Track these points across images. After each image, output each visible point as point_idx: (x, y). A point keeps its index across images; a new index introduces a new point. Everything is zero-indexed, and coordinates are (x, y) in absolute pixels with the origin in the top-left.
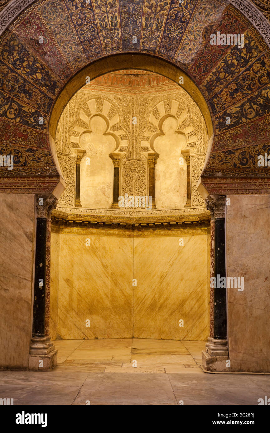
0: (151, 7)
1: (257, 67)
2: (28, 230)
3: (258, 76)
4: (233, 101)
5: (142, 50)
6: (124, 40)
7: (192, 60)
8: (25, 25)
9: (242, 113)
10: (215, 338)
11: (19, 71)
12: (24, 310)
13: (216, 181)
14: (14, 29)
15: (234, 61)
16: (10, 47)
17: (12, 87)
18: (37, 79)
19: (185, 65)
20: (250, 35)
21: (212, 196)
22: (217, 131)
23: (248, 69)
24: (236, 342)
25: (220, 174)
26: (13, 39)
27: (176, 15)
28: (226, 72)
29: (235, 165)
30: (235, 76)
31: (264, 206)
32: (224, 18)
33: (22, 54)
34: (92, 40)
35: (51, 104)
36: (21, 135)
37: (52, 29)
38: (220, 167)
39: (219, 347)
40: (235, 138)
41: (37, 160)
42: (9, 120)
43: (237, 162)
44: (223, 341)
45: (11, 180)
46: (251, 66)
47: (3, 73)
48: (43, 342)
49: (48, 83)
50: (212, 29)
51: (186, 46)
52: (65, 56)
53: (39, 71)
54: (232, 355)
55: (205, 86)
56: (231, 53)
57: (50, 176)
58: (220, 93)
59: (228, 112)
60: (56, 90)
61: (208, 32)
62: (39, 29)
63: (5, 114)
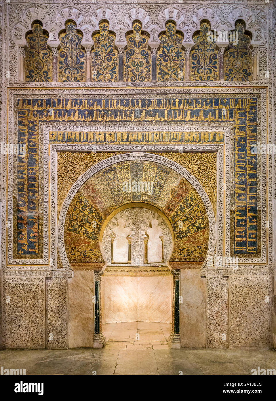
1: (195, 208)
2: (91, 287)
3: (196, 213)
4: (184, 225)
5: (142, 201)
6: (133, 196)
7: (165, 205)
8: (87, 189)
9: (188, 231)
10: (174, 333)
11: (85, 212)
12: (91, 323)
13: (175, 263)
14: (82, 191)
15: (185, 205)
16: (80, 200)
17: (82, 220)
18: (93, 216)
19: (162, 208)
20: (192, 192)
21: (174, 270)
22: (176, 240)
23: (191, 210)
24: (183, 335)
25: (177, 260)
26: (81, 196)
27: (158, 183)
28: (181, 211)
29: (184, 256)
30: (185, 213)
31: (197, 275)
32: (180, 184)
33: (86, 204)
34: (118, 196)
35: (100, 228)
36: (86, 243)
37: (99, 190)
38: (178, 257)
39: (176, 337)
40: (185, 243)
41: (94, 255)
42: (81, 236)
43: (186, 254)
44: (178, 334)
45: (83, 264)
46: (192, 208)
47: (77, 213)
49: (98, 217)
50: (174, 189)
51: (163, 198)
52: (105, 204)
53: (94, 212)
54: (182, 341)
55: (171, 218)
56: (183, 201)
57: (100, 262)
58: (178, 221)
59: (182, 230)
60: (102, 221)
61: (173, 191)
62: (93, 191)
63: (79, 233)
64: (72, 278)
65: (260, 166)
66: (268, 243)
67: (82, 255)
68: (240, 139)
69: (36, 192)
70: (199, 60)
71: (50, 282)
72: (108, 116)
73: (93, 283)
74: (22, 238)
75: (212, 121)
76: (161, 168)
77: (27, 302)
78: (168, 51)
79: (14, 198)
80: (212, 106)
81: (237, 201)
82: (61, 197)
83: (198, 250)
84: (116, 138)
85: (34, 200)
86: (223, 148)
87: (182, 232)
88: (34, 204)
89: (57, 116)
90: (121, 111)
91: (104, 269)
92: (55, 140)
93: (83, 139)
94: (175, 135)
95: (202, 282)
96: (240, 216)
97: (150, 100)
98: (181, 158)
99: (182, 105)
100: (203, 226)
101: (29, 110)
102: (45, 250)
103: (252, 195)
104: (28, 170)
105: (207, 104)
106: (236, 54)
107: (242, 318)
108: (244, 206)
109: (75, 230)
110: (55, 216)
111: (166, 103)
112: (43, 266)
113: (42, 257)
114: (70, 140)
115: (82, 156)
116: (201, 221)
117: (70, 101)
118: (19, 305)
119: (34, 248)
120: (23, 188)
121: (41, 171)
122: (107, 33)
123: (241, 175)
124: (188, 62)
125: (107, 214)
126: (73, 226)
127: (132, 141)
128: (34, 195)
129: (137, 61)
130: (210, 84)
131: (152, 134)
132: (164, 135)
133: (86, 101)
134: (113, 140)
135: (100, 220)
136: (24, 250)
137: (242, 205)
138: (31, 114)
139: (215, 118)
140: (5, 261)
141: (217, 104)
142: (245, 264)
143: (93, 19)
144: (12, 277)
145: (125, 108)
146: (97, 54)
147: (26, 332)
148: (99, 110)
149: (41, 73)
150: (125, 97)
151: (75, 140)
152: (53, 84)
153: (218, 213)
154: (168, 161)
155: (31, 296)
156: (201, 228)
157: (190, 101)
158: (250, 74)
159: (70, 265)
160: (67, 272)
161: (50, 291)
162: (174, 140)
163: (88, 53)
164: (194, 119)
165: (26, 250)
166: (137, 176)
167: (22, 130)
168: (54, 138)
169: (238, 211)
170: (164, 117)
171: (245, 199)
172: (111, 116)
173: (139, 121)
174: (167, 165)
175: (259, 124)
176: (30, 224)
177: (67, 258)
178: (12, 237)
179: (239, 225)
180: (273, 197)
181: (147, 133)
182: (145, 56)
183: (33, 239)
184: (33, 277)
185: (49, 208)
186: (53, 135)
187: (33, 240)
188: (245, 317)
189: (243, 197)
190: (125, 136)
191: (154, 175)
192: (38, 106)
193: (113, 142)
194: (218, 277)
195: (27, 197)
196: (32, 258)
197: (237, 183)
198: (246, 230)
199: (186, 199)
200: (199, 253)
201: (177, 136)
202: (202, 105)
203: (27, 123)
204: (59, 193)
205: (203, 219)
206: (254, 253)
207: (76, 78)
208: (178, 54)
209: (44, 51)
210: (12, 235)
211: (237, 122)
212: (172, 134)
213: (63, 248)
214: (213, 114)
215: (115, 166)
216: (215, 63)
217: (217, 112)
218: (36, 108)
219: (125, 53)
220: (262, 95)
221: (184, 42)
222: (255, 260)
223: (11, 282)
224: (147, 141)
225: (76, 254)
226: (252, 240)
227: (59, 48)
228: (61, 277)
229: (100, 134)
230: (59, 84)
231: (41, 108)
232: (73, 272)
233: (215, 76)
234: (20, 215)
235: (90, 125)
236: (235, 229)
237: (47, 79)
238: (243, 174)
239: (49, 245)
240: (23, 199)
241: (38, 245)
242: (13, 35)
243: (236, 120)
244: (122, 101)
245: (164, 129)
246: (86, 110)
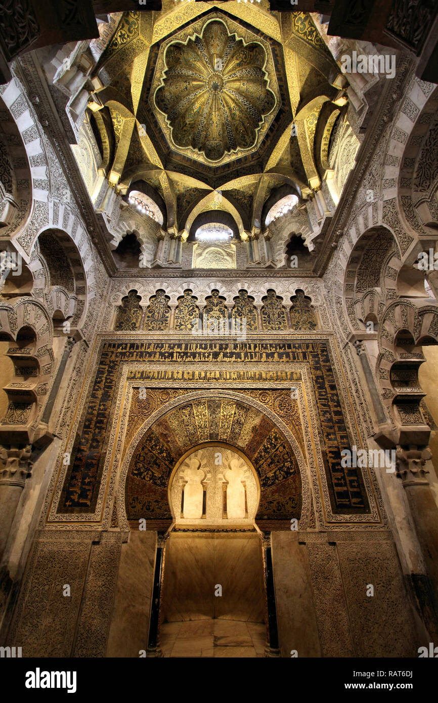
0: (224, 416)
1: (281, 449)
2: (151, 558)
3: (282, 454)
4: (270, 469)
5: (220, 440)
6: (211, 434)
7: (247, 445)
8: (159, 426)
9: (275, 477)
10: (271, 646)
11: (154, 452)
12: (144, 624)
13: (264, 521)
14: (154, 428)
15: (269, 446)
16: (150, 438)
17: (150, 461)
18: (163, 457)
19: (243, 447)
20: (276, 431)
22: (263, 488)
23: (277, 450)
25: (266, 517)
26: (152, 433)
27: (237, 420)
28: (265, 452)
29: (274, 511)
30: (270, 454)
32: (262, 422)
33: (156, 442)
34: (194, 434)
35: (170, 471)
36: (152, 491)
37: (173, 427)
38: (266, 512)
40: (273, 493)
41: (160, 508)
42: (147, 482)
43: (275, 509)
44: (277, 650)
46: (278, 449)
47: (145, 453)
48: (155, 651)
49: (169, 459)
50: (256, 427)
51: (243, 437)
52: (179, 443)
53: (165, 452)
55: (254, 460)
56: (267, 441)
57: (167, 519)
58: (262, 465)
59: (268, 476)
60: (174, 463)
61: (254, 429)
62: (167, 428)
63: (144, 478)
64: (126, 542)
65: (343, 403)
66: (375, 493)
67: (145, 508)
68: (317, 377)
69: (103, 428)
70: (269, 315)
71: (97, 549)
72: (187, 357)
73: (154, 550)
74: (75, 484)
75: (288, 362)
76: (240, 405)
77: (57, 583)
78: (242, 309)
79: (78, 435)
80: (285, 349)
81: (326, 440)
82: (129, 434)
83: (291, 502)
84: (193, 376)
85: (99, 438)
86: (301, 386)
87: (268, 478)
88: (98, 442)
89: (138, 357)
90: (200, 354)
91: (170, 529)
92: (134, 378)
93: (162, 377)
94: (252, 373)
95: (301, 551)
96: (334, 458)
97: (227, 345)
98: (260, 395)
99: (257, 349)
100: (293, 471)
101: (112, 352)
102: (99, 501)
103: (342, 434)
104: (100, 405)
105: (280, 348)
106: (300, 311)
107: (368, 617)
108: (336, 447)
109: (140, 474)
110: (119, 456)
111: (242, 347)
112: (92, 524)
113: (93, 511)
114: (148, 378)
115: (158, 393)
116: (290, 464)
117: (153, 345)
118: (47, 587)
119: (86, 497)
120: (90, 424)
121: (113, 407)
122: (190, 297)
123: (325, 412)
124: (260, 317)
125: (180, 455)
126: (139, 470)
127: (209, 379)
128: (99, 432)
129: (215, 315)
130: (281, 332)
131: (230, 373)
132: (242, 373)
133: (167, 345)
134: (191, 378)
135: (172, 462)
136: (72, 501)
137: (334, 445)
138: (114, 356)
139: (290, 359)
140: (46, 516)
141: (289, 347)
142: (354, 524)
143: (180, 289)
144: (48, 540)
145: (203, 351)
146: (180, 311)
147: (44, 641)
148: (179, 352)
149: (130, 324)
150: (204, 342)
151: (153, 378)
152: (138, 332)
153: (307, 455)
154: (248, 398)
155: (66, 572)
156: (291, 474)
157: (264, 345)
158: (315, 325)
159: (127, 522)
160: (122, 534)
161: (94, 563)
162: (253, 378)
163: (173, 310)
164: (270, 359)
165: (76, 500)
166: (214, 413)
167: (103, 368)
168: (133, 375)
169: (330, 452)
170: (241, 359)
171: (335, 439)
172: (190, 357)
173: (217, 361)
174: (247, 402)
175: (333, 364)
176: (89, 466)
177: (125, 512)
178: (63, 483)
179: (335, 470)
180: (366, 436)
181: (225, 372)
182: (223, 313)
183: (87, 485)
184: (76, 541)
185: (115, 447)
186: (131, 373)
187: (87, 488)
188: (373, 615)
189: (332, 436)
190: (203, 375)
191: (233, 412)
192: (122, 349)
193: (191, 380)
194: (322, 544)
195: (91, 435)
196: (80, 512)
197: (323, 421)
198: (344, 475)
199: (269, 438)
200: (292, 507)
201: (255, 375)
202: (276, 349)
203: (108, 363)
204: (128, 430)
205: (291, 462)
206: (362, 508)
207: (160, 328)
208: (250, 311)
209: (136, 309)
210: (64, 480)
211: (312, 363)
212: (249, 373)
213: (122, 498)
214: (288, 356)
215: (191, 402)
216: (283, 317)
217: (291, 354)
218: (119, 350)
219: (205, 310)
220: (330, 341)
221: (255, 303)
222: (365, 517)
223: (45, 549)
224: (224, 379)
225: (137, 507)
226: (355, 490)
227: (149, 307)
228: (113, 541)
229: (178, 373)
230: (144, 333)
231: (124, 351)
232: (130, 534)
233: (285, 327)
234: (79, 455)
235: (169, 364)
236: (331, 475)
237: (134, 328)
238: (327, 411)
239: (106, 493)
240: (87, 436)
241: (93, 493)
242: (111, 299)
243: (310, 361)
244: (201, 345)
245: (241, 368)
246: (166, 352)
